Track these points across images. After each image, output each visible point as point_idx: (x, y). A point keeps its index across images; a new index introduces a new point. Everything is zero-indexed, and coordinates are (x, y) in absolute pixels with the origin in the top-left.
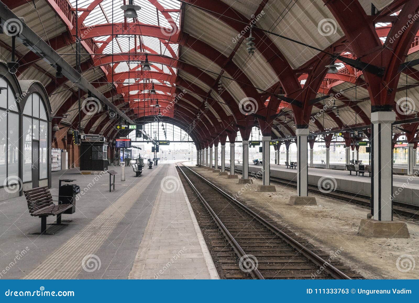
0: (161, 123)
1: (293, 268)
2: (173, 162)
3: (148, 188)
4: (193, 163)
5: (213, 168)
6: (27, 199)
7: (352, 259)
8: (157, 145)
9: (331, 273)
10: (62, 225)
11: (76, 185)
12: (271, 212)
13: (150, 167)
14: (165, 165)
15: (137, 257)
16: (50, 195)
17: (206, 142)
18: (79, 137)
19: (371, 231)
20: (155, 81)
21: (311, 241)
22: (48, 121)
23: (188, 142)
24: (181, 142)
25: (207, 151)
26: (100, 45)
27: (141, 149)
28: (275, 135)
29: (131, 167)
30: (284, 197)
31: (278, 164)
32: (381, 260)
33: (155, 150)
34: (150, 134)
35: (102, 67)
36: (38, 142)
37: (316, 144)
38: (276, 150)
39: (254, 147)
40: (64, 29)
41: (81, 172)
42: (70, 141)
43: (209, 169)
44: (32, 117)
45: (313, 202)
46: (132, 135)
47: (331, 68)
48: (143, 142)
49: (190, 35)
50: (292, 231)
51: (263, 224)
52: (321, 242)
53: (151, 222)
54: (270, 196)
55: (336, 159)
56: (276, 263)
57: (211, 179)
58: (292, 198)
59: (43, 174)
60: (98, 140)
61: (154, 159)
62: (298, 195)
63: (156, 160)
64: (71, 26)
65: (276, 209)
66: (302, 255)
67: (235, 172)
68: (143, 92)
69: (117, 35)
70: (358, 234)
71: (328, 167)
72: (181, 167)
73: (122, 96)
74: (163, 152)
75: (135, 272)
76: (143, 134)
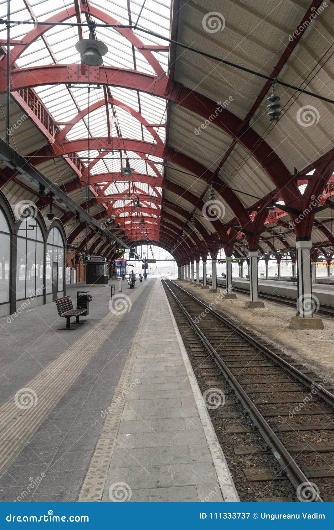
0: (149, 246)
1: (239, 349)
2: (159, 276)
3: (140, 297)
4: (174, 277)
5: (190, 281)
6: (57, 305)
7: (281, 343)
8: (146, 263)
9: (264, 352)
10: (80, 323)
11: (89, 295)
12: (230, 313)
13: (141, 281)
14: (153, 279)
15: (134, 341)
16: (71, 302)
17: (185, 261)
18: (86, 258)
19: (298, 325)
20: (145, 214)
21: (255, 332)
22: (64, 248)
23: (171, 260)
24: (165, 260)
25: (186, 267)
26: (102, 187)
27: (133, 266)
28: (238, 254)
29: (126, 281)
30: (242, 303)
31: (242, 277)
32: (301, 344)
33: (145, 267)
34: (141, 256)
35: (104, 204)
36: (57, 263)
37: (270, 261)
38: (239, 266)
39: (222, 264)
40: (75, 176)
41: (87, 285)
42: (77, 262)
43: (187, 281)
44: (53, 245)
45: (262, 306)
46: (126, 256)
47: (271, 209)
48: (135, 260)
49: (171, 181)
50: (244, 326)
51: (224, 321)
52: (262, 333)
53: (142, 320)
54: (232, 302)
55: (287, 273)
56: (229, 347)
57: (189, 290)
58: (247, 303)
59: (60, 287)
60: (101, 261)
61: (144, 274)
62: (251, 300)
63: (146, 275)
64: (80, 175)
65: (234, 311)
66: (247, 342)
67: (207, 284)
68: (135, 222)
69: (115, 181)
70: (290, 327)
71: (280, 279)
72: (165, 280)
73: (119, 225)
74: (151, 269)
75: (133, 350)
76: (136, 255)
